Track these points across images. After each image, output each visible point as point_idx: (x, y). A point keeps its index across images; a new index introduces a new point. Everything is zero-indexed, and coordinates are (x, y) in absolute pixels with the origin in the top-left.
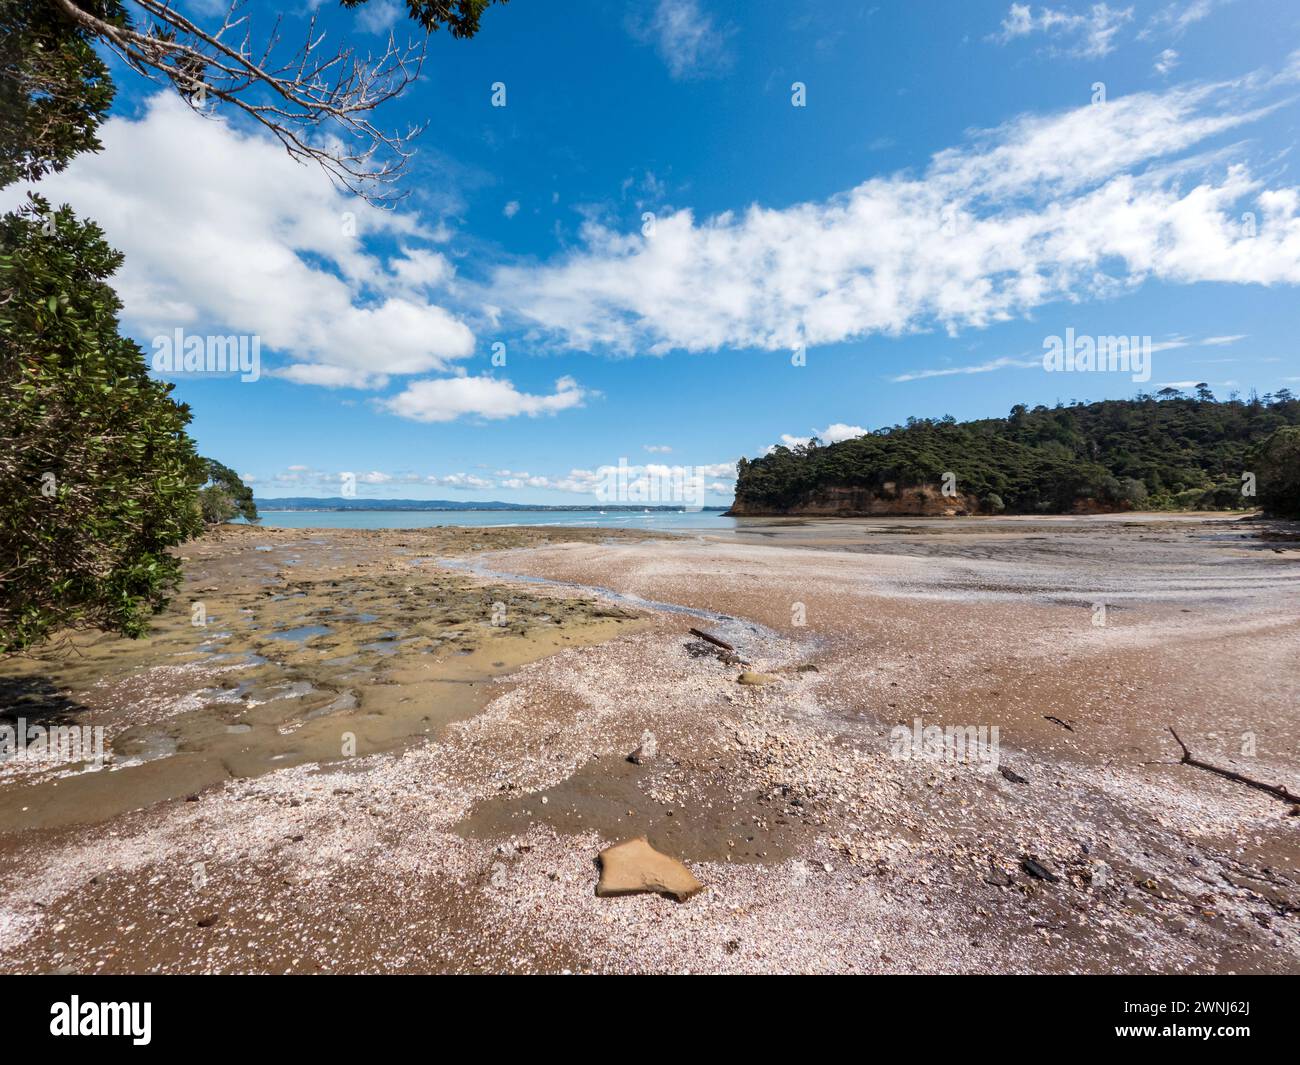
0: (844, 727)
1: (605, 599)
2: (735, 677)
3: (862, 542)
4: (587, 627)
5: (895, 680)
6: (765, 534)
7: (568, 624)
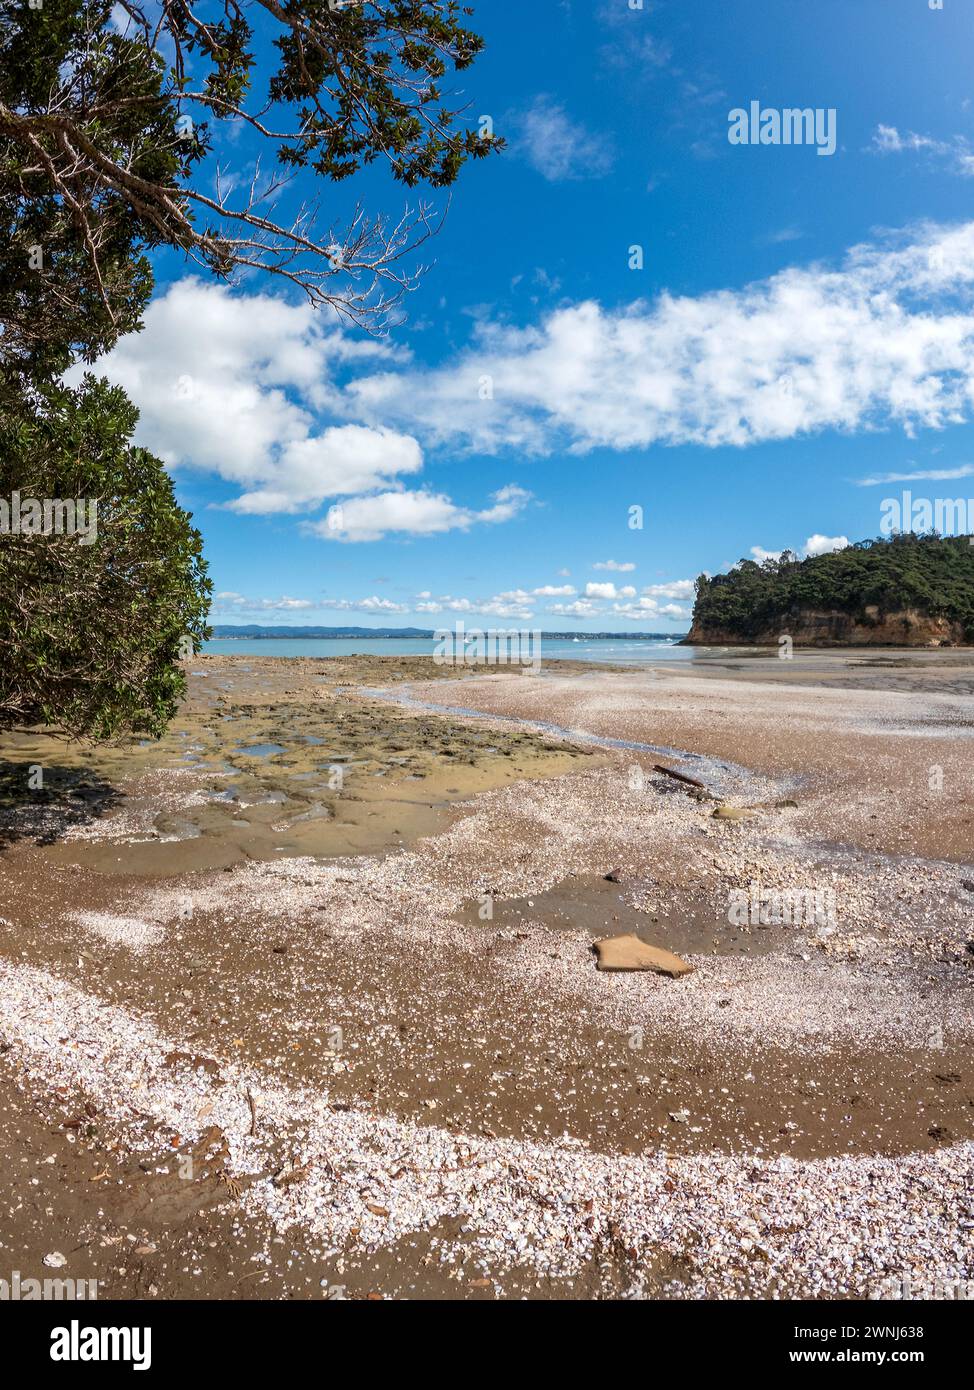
0: (823, 855)
1: (551, 733)
2: (709, 812)
3: (839, 676)
4: (539, 761)
5: (875, 813)
6: (729, 667)
7: (518, 755)
